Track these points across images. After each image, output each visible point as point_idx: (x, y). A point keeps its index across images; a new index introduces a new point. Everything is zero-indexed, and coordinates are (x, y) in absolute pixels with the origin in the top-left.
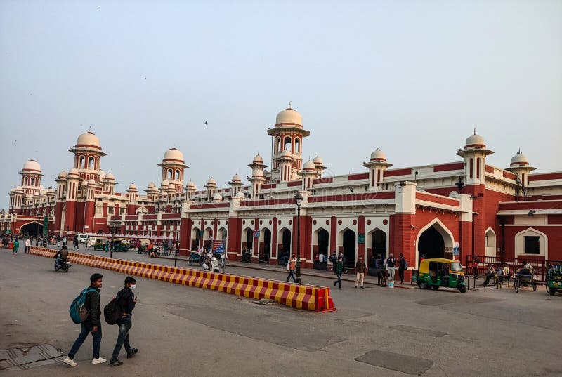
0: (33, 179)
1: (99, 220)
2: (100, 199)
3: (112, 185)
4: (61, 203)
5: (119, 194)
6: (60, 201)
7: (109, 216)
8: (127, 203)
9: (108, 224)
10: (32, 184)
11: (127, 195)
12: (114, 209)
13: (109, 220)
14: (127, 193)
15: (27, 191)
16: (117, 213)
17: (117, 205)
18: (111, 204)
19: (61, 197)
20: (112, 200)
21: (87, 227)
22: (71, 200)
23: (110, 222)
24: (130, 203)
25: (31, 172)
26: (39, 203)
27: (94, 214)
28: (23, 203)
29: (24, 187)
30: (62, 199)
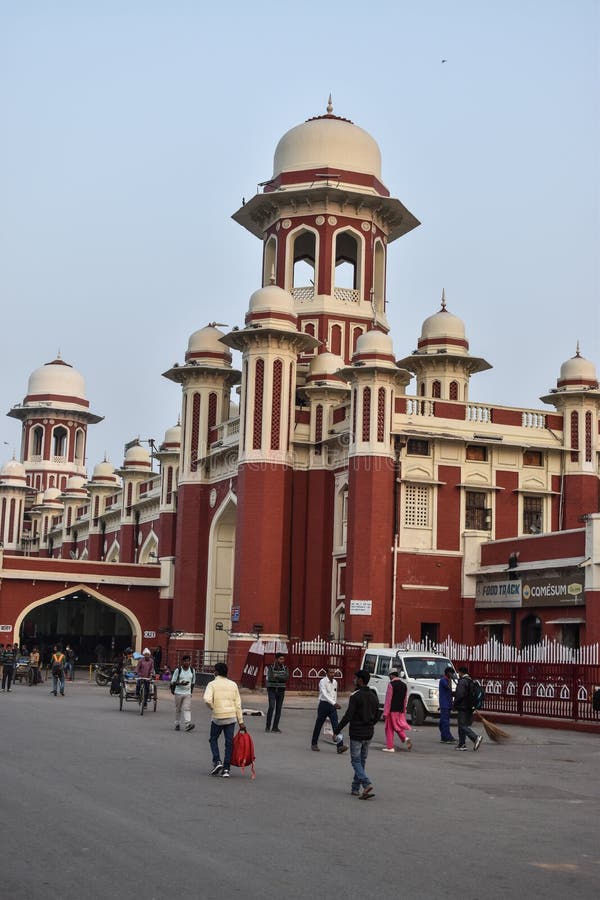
0: (60, 435)
1: (418, 565)
2: (419, 445)
3: (458, 376)
4: (205, 489)
5: (512, 418)
6: (197, 478)
7: (472, 544)
8: (553, 467)
9: (469, 589)
10: (58, 452)
11: (553, 423)
12: (491, 502)
13: (472, 563)
14: (551, 409)
15: (38, 479)
16: (506, 526)
17: (507, 479)
18: (477, 474)
19: (202, 454)
20: (479, 450)
21: (362, 607)
22: (266, 455)
23: (479, 579)
24: (571, 468)
25: (55, 405)
26: (89, 516)
27: (396, 530)
28: (27, 527)
29: (30, 465)
30: (208, 465)
